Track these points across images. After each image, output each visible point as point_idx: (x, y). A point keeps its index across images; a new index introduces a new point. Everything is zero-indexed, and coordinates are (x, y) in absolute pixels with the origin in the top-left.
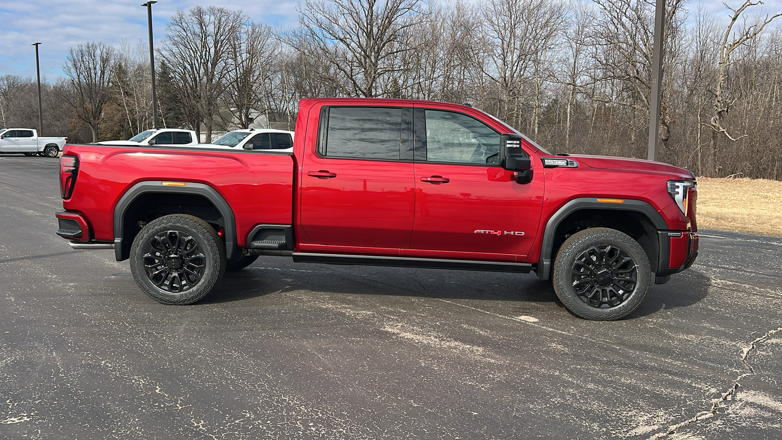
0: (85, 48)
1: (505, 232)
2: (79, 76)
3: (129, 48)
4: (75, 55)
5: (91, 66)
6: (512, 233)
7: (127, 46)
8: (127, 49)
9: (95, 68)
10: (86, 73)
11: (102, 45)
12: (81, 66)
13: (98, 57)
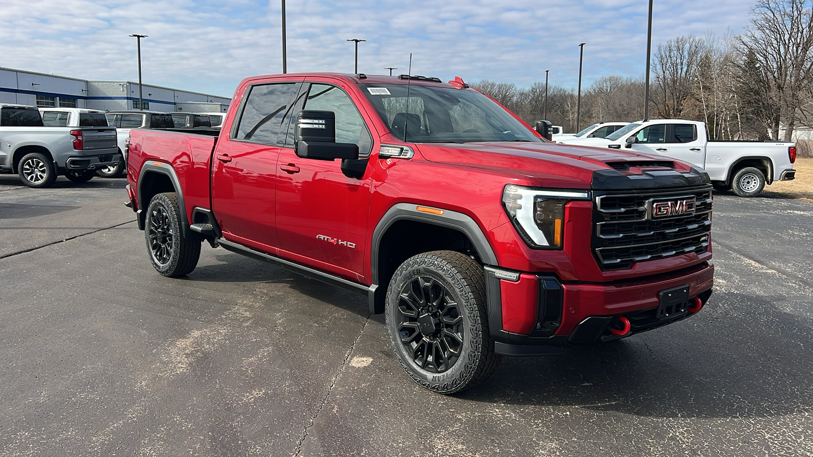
0: (674, 43)
1: (340, 242)
2: (664, 72)
3: (713, 38)
4: (663, 51)
5: (679, 61)
6: (345, 243)
7: (712, 36)
8: (711, 40)
9: (682, 64)
10: (672, 69)
11: (692, 38)
12: (668, 62)
13: (686, 52)
